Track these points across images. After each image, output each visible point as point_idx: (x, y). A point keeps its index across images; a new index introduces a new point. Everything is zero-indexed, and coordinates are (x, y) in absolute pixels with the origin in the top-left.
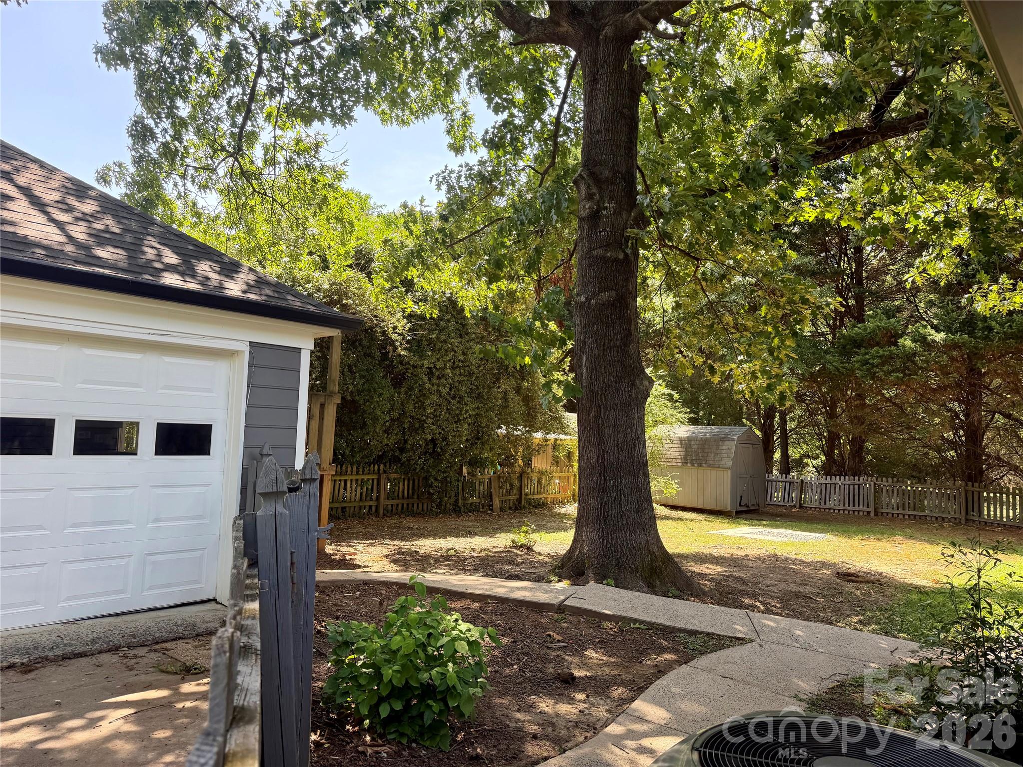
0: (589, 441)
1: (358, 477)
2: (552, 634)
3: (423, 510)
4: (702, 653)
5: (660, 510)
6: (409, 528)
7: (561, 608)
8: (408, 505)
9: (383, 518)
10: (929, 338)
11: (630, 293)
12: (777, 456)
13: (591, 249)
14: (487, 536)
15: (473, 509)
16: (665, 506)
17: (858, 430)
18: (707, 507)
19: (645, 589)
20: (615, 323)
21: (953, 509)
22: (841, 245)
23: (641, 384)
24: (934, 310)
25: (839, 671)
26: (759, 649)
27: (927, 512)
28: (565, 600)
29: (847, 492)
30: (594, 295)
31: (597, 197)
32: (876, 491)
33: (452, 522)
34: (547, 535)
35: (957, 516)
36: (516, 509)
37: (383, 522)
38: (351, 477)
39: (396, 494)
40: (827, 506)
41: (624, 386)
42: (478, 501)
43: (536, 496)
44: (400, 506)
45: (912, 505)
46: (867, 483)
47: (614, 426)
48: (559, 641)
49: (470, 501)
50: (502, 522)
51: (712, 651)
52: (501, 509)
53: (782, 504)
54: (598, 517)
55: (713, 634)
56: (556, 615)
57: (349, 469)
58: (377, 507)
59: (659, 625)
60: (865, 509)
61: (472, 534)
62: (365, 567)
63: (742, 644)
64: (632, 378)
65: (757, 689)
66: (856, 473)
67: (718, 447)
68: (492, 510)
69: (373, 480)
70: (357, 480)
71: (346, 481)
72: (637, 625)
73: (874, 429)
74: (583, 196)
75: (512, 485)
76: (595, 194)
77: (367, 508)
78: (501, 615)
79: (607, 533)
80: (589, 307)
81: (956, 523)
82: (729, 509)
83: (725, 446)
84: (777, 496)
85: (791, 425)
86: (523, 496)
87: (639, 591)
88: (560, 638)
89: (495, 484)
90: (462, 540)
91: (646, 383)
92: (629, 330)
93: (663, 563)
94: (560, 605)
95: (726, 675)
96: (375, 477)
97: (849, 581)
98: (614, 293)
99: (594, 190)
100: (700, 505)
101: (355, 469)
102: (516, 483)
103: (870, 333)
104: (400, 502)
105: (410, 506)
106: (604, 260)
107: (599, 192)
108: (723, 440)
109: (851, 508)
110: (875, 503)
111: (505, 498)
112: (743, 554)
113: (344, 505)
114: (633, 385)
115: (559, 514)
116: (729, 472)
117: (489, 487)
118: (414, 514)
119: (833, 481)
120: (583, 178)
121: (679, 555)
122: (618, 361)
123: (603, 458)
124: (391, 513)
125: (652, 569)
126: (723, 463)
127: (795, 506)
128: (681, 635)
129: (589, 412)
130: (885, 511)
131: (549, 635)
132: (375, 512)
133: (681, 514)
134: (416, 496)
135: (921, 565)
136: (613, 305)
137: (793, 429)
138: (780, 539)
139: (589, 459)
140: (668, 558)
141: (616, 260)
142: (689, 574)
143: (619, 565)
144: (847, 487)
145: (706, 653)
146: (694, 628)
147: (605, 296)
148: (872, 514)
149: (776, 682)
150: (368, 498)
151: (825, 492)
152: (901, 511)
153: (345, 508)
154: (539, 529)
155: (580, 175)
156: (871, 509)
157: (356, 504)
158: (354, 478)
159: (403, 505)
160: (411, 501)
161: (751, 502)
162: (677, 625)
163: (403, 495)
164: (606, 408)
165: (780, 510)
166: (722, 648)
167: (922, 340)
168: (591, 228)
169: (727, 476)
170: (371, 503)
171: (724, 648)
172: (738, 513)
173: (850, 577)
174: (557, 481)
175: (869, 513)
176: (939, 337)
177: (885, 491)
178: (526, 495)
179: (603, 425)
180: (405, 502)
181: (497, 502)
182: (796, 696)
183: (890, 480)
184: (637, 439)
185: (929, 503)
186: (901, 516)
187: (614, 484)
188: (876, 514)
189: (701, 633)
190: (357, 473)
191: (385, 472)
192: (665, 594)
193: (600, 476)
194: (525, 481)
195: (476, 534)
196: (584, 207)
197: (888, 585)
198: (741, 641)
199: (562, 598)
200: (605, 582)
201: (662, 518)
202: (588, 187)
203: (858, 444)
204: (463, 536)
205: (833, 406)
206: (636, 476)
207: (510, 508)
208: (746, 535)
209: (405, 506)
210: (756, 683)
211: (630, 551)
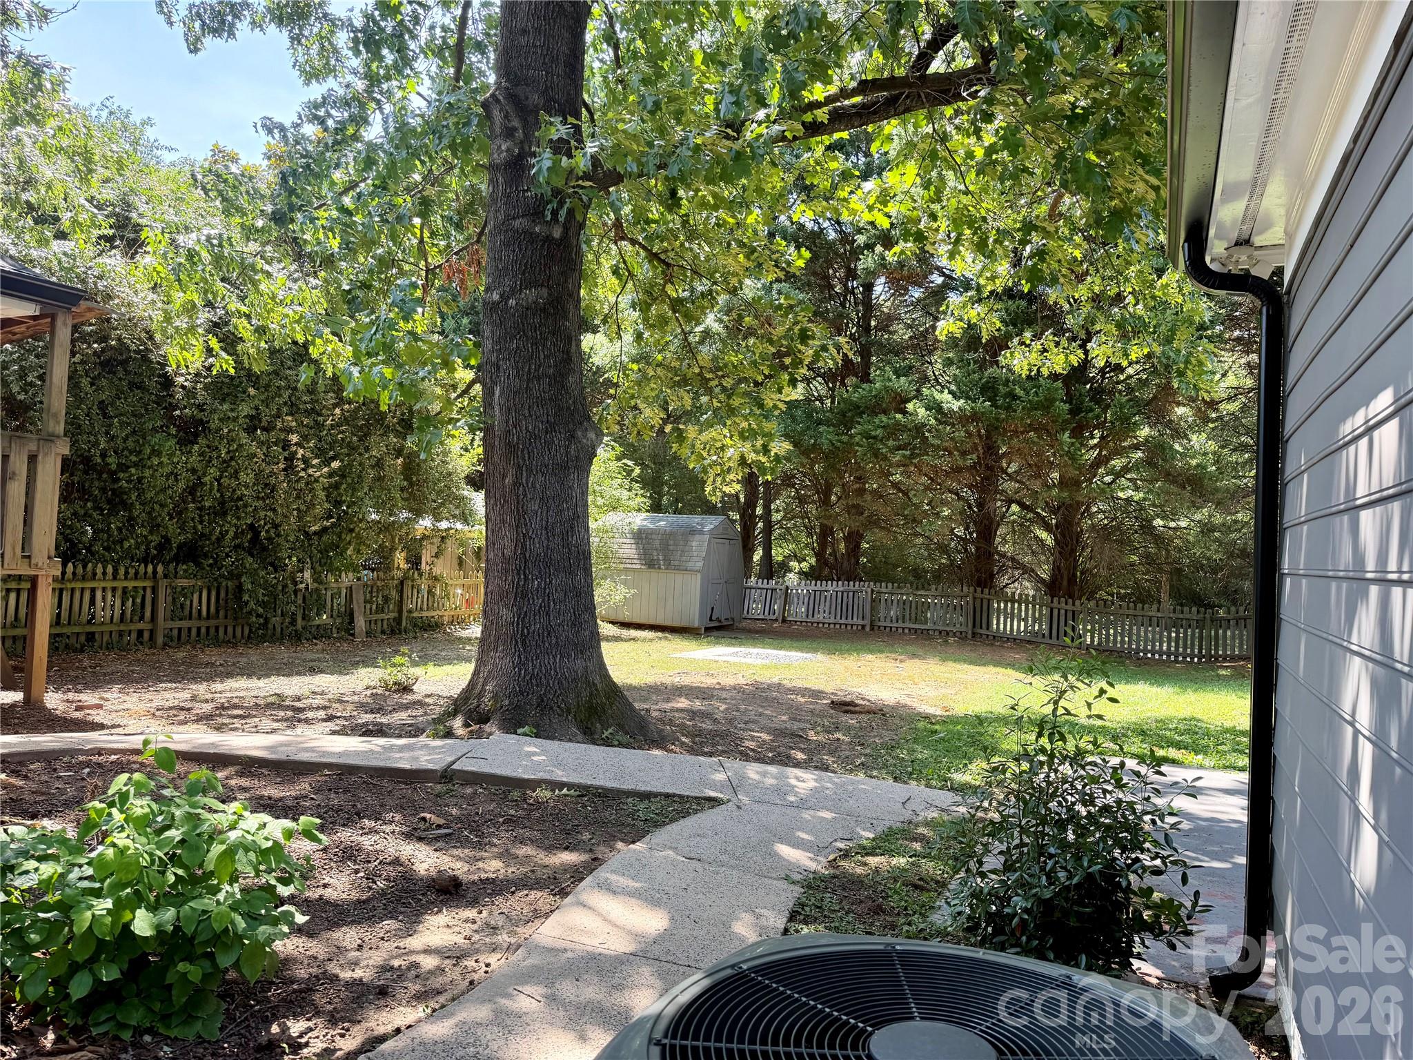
0: (503, 521)
1: (115, 584)
2: (428, 816)
3: (234, 636)
4: (657, 825)
5: (606, 629)
6: (208, 664)
7: (447, 776)
8: (208, 628)
9: (164, 649)
10: (945, 406)
11: (570, 296)
12: (757, 556)
13: (509, 218)
14: (340, 673)
15: (321, 634)
16: (613, 623)
17: (855, 523)
18: (668, 623)
19: (580, 737)
20: (546, 339)
21: (959, 621)
22: (847, 280)
23: (585, 436)
24: (953, 370)
25: (840, 835)
26: (736, 813)
27: (929, 625)
28: (454, 763)
29: (839, 601)
30: (513, 292)
31: (520, 134)
32: (873, 601)
33: (283, 653)
34: (437, 668)
35: (963, 629)
36: (393, 632)
37: (163, 656)
38: (103, 584)
39: (187, 611)
40: (815, 619)
41: (559, 438)
42: (331, 621)
43: (425, 614)
44: (194, 632)
45: (913, 616)
46: (865, 589)
47: (542, 499)
48: (439, 827)
49: (317, 621)
50: (367, 652)
51: (672, 821)
52: (368, 634)
53: (761, 617)
54: (513, 636)
55: (674, 795)
56: (439, 786)
57: (99, 570)
58: (152, 633)
59: (597, 788)
60: (860, 622)
61: (313, 671)
62: (113, 727)
63: (713, 807)
64: (571, 426)
65: (734, 873)
66: (851, 577)
67: (686, 542)
68: (353, 635)
69: (144, 588)
70: (114, 589)
71: (93, 590)
72: (565, 791)
73: (874, 522)
74: (498, 130)
75: (386, 599)
76: (515, 129)
77: (134, 635)
78: (345, 792)
79: (527, 658)
80: (506, 309)
81: (962, 637)
82: (696, 625)
83: (695, 542)
84: (756, 609)
85: (776, 517)
86: (405, 614)
87: (570, 740)
88: (441, 821)
89: (358, 598)
90: (296, 680)
91: (592, 435)
92: (568, 353)
93: (608, 698)
94: (446, 770)
95: (692, 855)
96: (148, 584)
97: (847, 712)
98: (544, 292)
99: (516, 123)
100: (659, 621)
101: (110, 569)
102: (394, 593)
103: (875, 397)
104: (193, 624)
105: (212, 631)
106: (531, 237)
107: (524, 128)
108: (693, 532)
109: (843, 621)
110: (872, 615)
111: (374, 617)
112: (715, 681)
113: (93, 629)
114: (573, 436)
115: (461, 638)
116: (699, 576)
117: (350, 598)
118: (218, 643)
119: (824, 588)
120: (498, 101)
121: (631, 688)
122: (551, 399)
123: (524, 545)
124: (177, 640)
125: (591, 707)
126: (690, 564)
127: (776, 620)
128: (630, 800)
129: (504, 477)
130: (882, 624)
131: (424, 819)
132: (146, 639)
133: (633, 633)
134: (222, 613)
135: (927, 689)
136: (544, 310)
137: (779, 522)
138: (759, 662)
139: (502, 549)
140: (614, 691)
141: (548, 239)
142: (643, 713)
143: (542, 705)
144: (840, 594)
145: (664, 824)
146: (648, 789)
147: (530, 295)
148: (868, 629)
149: (759, 859)
150: (136, 618)
151: (813, 601)
152: (900, 624)
153: (93, 633)
154: (424, 660)
155: (493, 95)
156: (867, 622)
157: (114, 628)
158: (109, 585)
159: (199, 629)
160: (213, 622)
161: (722, 614)
162: (623, 787)
163: (200, 611)
164: (530, 471)
165: (760, 625)
166: (686, 814)
167: (935, 407)
168: (509, 183)
169: (695, 582)
170: (141, 626)
171: (689, 814)
172: (707, 629)
173: (845, 706)
174: (459, 591)
175: (863, 627)
176: (956, 405)
177: (883, 601)
178: (410, 611)
179: (525, 496)
180: (203, 624)
181: (360, 623)
182: (787, 878)
183: (890, 585)
184: (577, 519)
185: (932, 615)
186: (900, 631)
187: (539, 585)
188: (872, 629)
189: (656, 795)
190: (115, 578)
191: (165, 576)
192: (607, 743)
193: (518, 574)
194: (407, 591)
195: (321, 671)
196: (500, 147)
197: (892, 716)
198: (714, 802)
199: (451, 759)
200: (519, 731)
201: (609, 639)
202: (506, 117)
203: (854, 539)
204: (299, 674)
205: (827, 492)
206: (572, 573)
207: (383, 632)
208: (717, 658)
209: (203, 630)
210: (732, 863)
211: (560, 683)
